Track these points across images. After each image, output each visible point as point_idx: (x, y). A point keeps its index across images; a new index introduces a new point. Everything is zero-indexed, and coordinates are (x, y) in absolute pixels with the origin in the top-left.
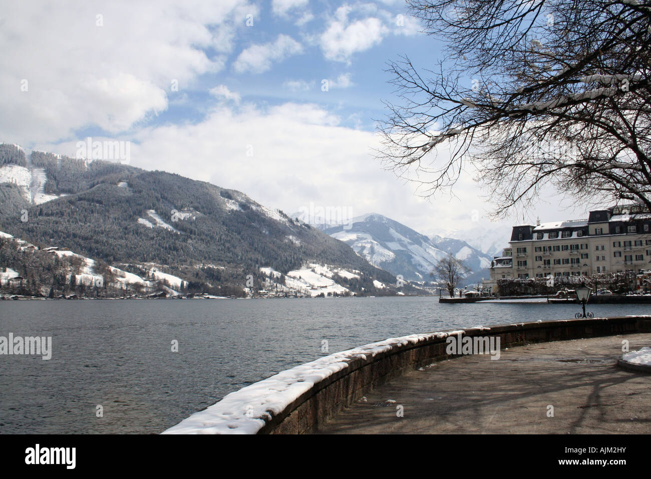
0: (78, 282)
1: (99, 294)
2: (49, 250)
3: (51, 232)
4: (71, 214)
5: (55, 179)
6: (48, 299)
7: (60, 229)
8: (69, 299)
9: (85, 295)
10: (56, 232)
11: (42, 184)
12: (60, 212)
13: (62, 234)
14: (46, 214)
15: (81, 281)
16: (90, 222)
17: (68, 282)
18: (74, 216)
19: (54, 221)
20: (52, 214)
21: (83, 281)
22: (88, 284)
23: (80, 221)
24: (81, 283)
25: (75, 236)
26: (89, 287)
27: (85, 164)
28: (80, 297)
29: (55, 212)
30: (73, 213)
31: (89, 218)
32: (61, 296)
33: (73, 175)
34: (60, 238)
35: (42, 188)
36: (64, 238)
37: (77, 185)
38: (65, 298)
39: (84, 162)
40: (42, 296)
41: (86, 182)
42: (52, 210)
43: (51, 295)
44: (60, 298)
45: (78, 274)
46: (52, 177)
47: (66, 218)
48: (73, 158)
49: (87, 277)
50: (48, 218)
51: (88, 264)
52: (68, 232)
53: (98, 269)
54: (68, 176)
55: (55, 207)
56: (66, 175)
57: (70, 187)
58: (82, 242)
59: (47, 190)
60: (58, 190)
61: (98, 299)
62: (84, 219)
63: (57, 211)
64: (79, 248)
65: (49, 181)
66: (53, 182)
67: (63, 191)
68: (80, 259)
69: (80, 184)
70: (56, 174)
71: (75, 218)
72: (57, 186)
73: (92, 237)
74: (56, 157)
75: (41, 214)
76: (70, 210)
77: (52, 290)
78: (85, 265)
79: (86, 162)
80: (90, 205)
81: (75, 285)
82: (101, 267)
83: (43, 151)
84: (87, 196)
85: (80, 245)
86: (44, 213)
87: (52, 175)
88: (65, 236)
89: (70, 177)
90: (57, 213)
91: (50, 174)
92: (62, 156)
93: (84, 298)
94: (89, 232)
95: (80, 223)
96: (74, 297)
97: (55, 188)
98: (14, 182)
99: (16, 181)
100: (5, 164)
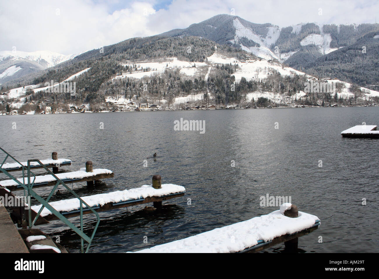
0: (339, 97)
1: (351, 104)
2: (324, 80)
3: (330, 70)
4: (343, 58)
5: (336, 39)
6: (321, 107)
7: (335, 67)
8: (333, 107)
9: (343, 105)
10: (333, 69)
11: (329, 43)
12: (337, 57)
13: (336, 70)
14: (329, 60)
15: (340, 96)
16: (354, 62)
17: (333, 98)
18: (344, 59)
19: (332, 63)
20: (332, 60)
21: (341, 97)
22: (344, 98)
23: (348, 62)
24: (341, 98)
25: (343, 70)
26: (345, 100)
27: (354, 28)
28: (340, 105)
29: (334, 58)
30: (344, 57)
31: (353, 59)
32: (328, 105)
33: (347, 35)
34: (335, 72)
35: (329, 45)
36: (337, 72)
37: (349, 41)
38: (331, 106)
39: (354, 27)
40: (318, 105)
41: (355, 38)
42: (332, 58)
43: (323, 105)
44: (328, 106)
45: (340, 92)
46: (335, 38)
47: (340, 61)
48: (347, 25)
49: (344, 94)
50: (329, 62)
51: (346, 86)
52: (340, 69)
53: (352, 89)
54: (344, 36)
55: (334, 55)
56: (342, 36)
57: (345, 42)
58: (347, 74)
59: (332, 46)
60: (338, 45)
61: (350, 107)
62: (350, 60)
63: (335, 57)
64: (346, 78)
65: (333, 40)
66: (335, 41)
67: (341, 45)
68: (342, 84)
69: (351, 40)
70: (337, 36)
71: (345, 60)
72: (338, 43)
73: (353, 70)
74: (337, 26)
75: (326, 60)
76: (342, 56)
77: (323, 102)
78: (345, 87)
79: (354, 26)
80: (355, 52)
81: (337, 99)
82: (354, 88)
83: (329, 24)
84: (353, 47)
85: (346, 76)
86: (328, 59)
87: (334, 37)
88: (338, 71)
89: (345, 37)
90: (335, 59)
91: (333, 36)
92: (340, 25)
93: (342, 106)
94: (352, 68)
95: (347, 63)
96: (336, 106)
97: (336, 44)
98: (314, 44)
99: (315, 43)
100: (309, 34)
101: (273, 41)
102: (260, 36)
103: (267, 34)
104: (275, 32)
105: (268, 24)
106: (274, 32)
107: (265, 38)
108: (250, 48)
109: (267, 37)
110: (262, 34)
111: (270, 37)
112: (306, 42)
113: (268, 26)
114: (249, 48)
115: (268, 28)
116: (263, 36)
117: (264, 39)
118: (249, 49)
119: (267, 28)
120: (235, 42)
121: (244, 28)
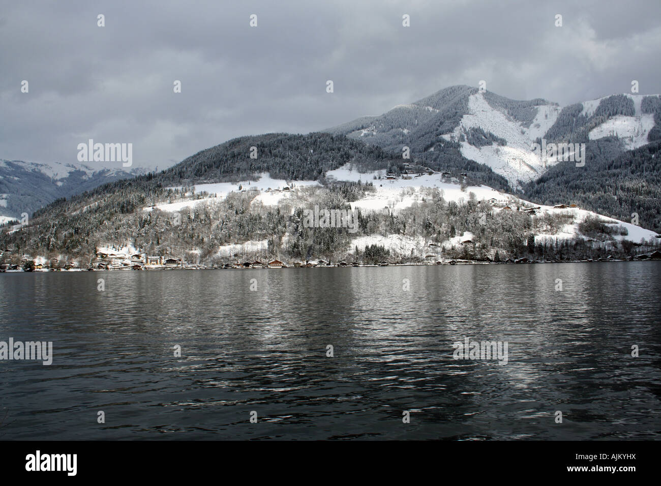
0: (537, 244)
49: (550, 237)
98: (615, 135)
99: (617, 134)
100: (610, 117)
101: (541, 133)
102: (520, 123)
103: (534, 121)
104: (548, 116)
105: (538, 100)
106: (546, 116)
107: (528, 127)
108: (482, 147)
109: (532, 125)
110: (524, 120)
111: (538, 126)
112: (602, 131)
113: (537, 105)
114: (480, 149)
115: (537, 109)
116: (526, 124)
117: (525, 129)
118: (478, 150)
119: (535, 107)
120: (452, 137)
121: (491, 108)
